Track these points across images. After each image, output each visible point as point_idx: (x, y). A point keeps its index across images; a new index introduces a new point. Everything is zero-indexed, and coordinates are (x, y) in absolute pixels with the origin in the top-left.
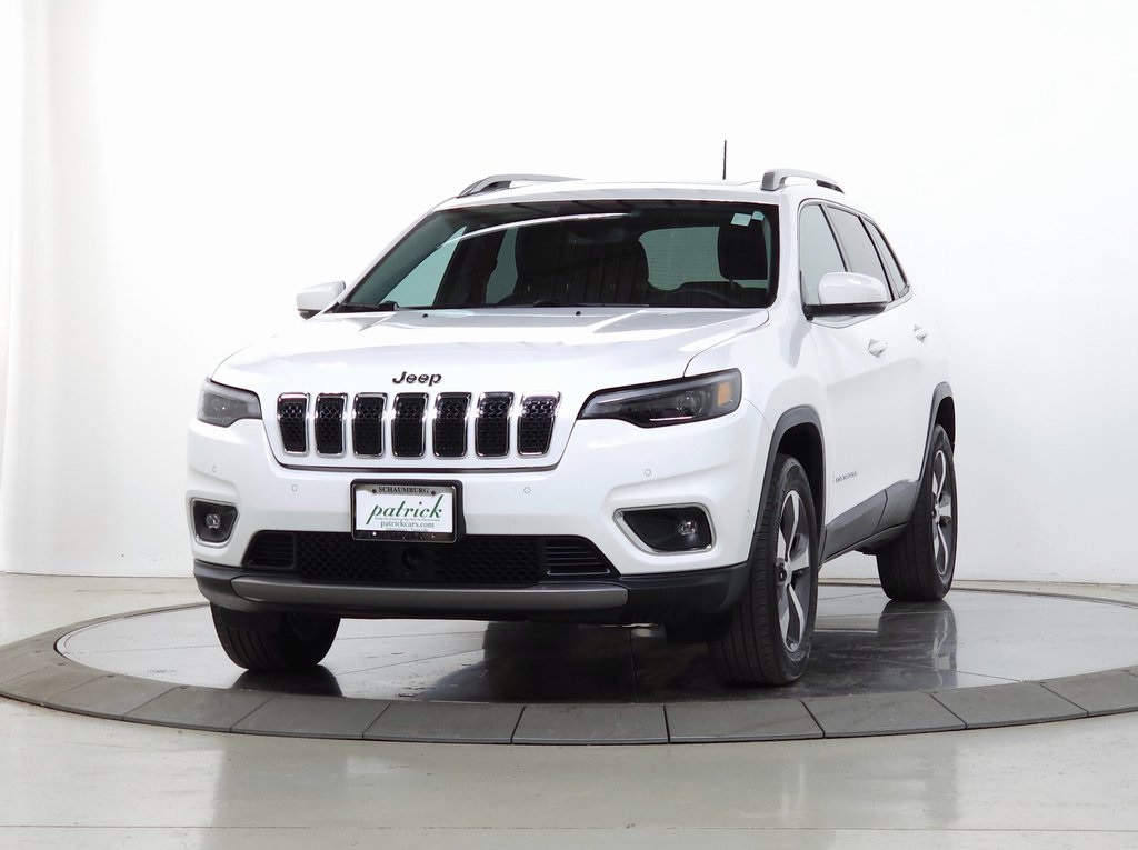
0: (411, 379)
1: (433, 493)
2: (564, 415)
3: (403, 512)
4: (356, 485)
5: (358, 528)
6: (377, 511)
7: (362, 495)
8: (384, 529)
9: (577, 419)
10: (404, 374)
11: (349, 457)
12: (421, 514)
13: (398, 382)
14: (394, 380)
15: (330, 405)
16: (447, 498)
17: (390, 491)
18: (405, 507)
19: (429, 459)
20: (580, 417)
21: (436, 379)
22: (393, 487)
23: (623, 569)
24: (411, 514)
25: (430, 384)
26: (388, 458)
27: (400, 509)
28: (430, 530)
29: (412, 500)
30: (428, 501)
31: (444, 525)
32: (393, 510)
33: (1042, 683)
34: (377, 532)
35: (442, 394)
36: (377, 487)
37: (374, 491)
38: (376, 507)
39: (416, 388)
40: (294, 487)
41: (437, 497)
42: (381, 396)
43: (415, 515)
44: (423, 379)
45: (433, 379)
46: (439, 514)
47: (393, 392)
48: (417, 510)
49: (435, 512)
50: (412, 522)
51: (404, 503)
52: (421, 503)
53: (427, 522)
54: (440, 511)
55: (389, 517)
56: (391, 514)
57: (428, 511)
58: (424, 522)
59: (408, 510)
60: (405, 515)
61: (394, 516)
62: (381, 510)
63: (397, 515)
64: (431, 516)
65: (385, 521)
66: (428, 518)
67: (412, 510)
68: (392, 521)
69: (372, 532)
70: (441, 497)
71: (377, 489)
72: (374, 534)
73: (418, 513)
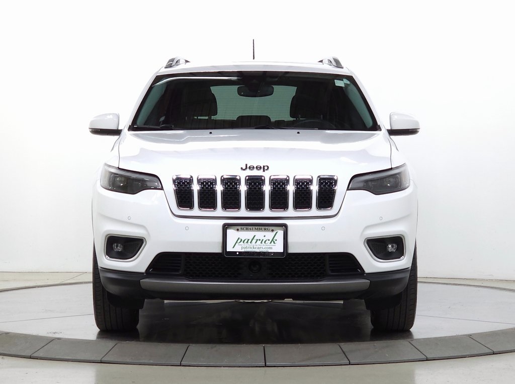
0: (252, 168)
1: (273, 231)
2: (340, 188)
3: (254, 241)
4: (226, 227)
5: (228, 250)
6: (239, 240)
7: (230, 232)
8: (243, 250)
9: (347, 190)
10: (246, 165)
11: (219, 211)
12: (265, 242)
13: (244, 170)
14: (242, 168)
16: (280, 233)
17: (247, 229)
18: (255, 238)
19: (267, 212)
21: (266, 168)
22: (249, 227)
24: (259, 242)
25: (264, 171)
26: (243, 212)
27: (252, 240)
28: (270, 251)
29: (260, 235)
30: (269, 235)
31: (278, 248)
32: (248, 240)
33: (470, 336)
36: (239, 227)
37: (238, 230)
38: (239, 239)
39: (255, 173)
40: (187, 228)
41: (275, 232)
43: (261, 243)
44: (259, 168)
45: (265, 168)
46: (275, 242)
48: (263, 240)
49: (273, 241)
50: (259, 246)
51: (255, 236)
52: (265, 236)
53: (269, 246)
54: (276, 240)
55: (246, 244)
56: (247, 242)
57: (269, 240)
58: (267, 246)
59: (257, 240)
60: (256, 243)
61: (249, 244)
62: (241, 240)
63: (251, 243)
64: (271, 243)
65: (244, 246)
66: (269, 244)
67: (260, 240)
68: (248, 246)
69: (237, 252)
70: (277, 233)
71: (240, 229)
72: (238, 253)
73: (263, 242)
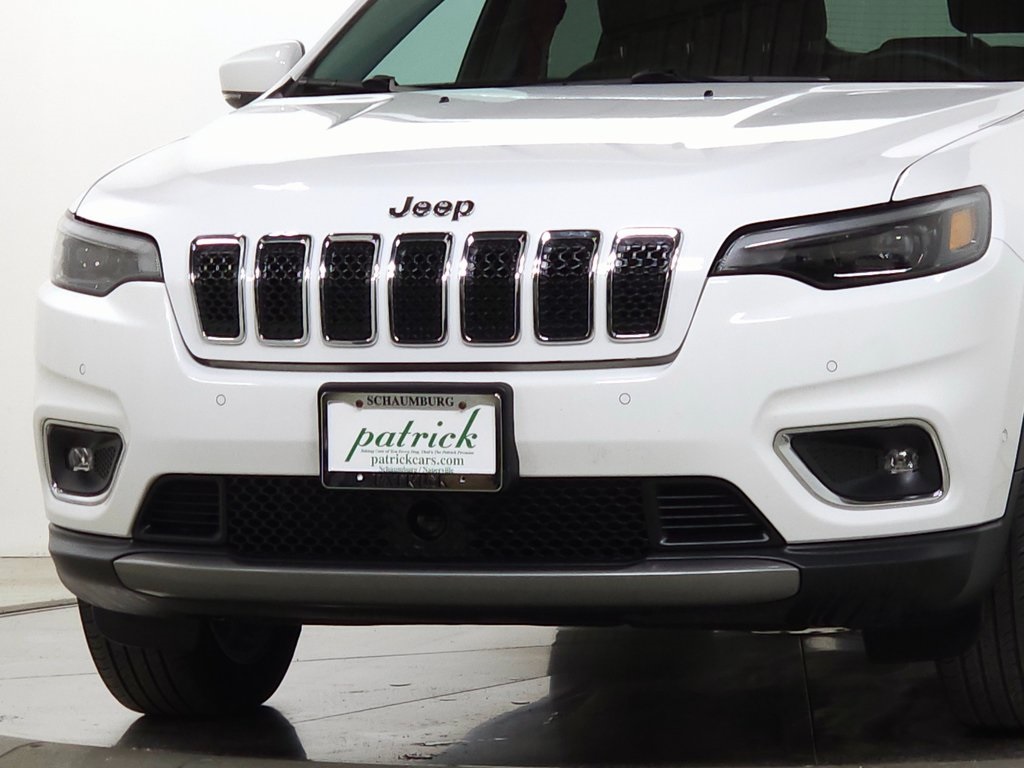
0: (421, 210)
1: (462, 406)
2: (688, 266)
3: (409, 439)
4: (328, 393)
5: (331, 468)
6: (364, 438)
7: (337, 410)
8: (376, 469)
9: (710, 274)
10: (410, 200)
11: (315, 346)
12: (441, 443)
13: (399, 215)
14: (392, 211)
15: (282, 255)
16: (487, 414)
17: (387, 403)
18: (412, 430)
19: (454, 347)
20: (714, 271)
21: (464, 208)
22: (392, 395)
23: (792, 532)
24: (423, 443)
25: (455, 218)
26: (383, 347)
27: (404, 435)
28: (457, 469)
29: (425, 419)
30: (452, 420)
31: (481, 460)
32: (392, 435)
34: (363, 473)
35: (475, 235)
36: (363, 397)
37: (359, 404)
38: (363, 432)
39: (430, 224)
40: (221, 399)
41: (469, 412)
42: (369, 239)
43: (430, 445)
44: (442, 209)
45: (460, 209)
46: (473, 442)
47: (390, 232)
48: (434, 436)
49: (465, 438)
50: (425, 456)
51: (411, 423)
52: (440, 424)
53: (453, 456)
54: (475, 436)
55: (386, 448)
56: (388, 443)
57: (453, 436)
58: (447, 456)
59: (418, 436)
60: (414, 444)
61: (395, 447)
62: (371, 436)
63: (399, 444)
64: (459, 445)
65: (378, 455)
66: (453, 448)
67: (425, 436)
68: (390, 455)
69: (358, 473)
70: (476, 412)
71: (364, 400)
72: (360, 478)
73: (437, 441)
